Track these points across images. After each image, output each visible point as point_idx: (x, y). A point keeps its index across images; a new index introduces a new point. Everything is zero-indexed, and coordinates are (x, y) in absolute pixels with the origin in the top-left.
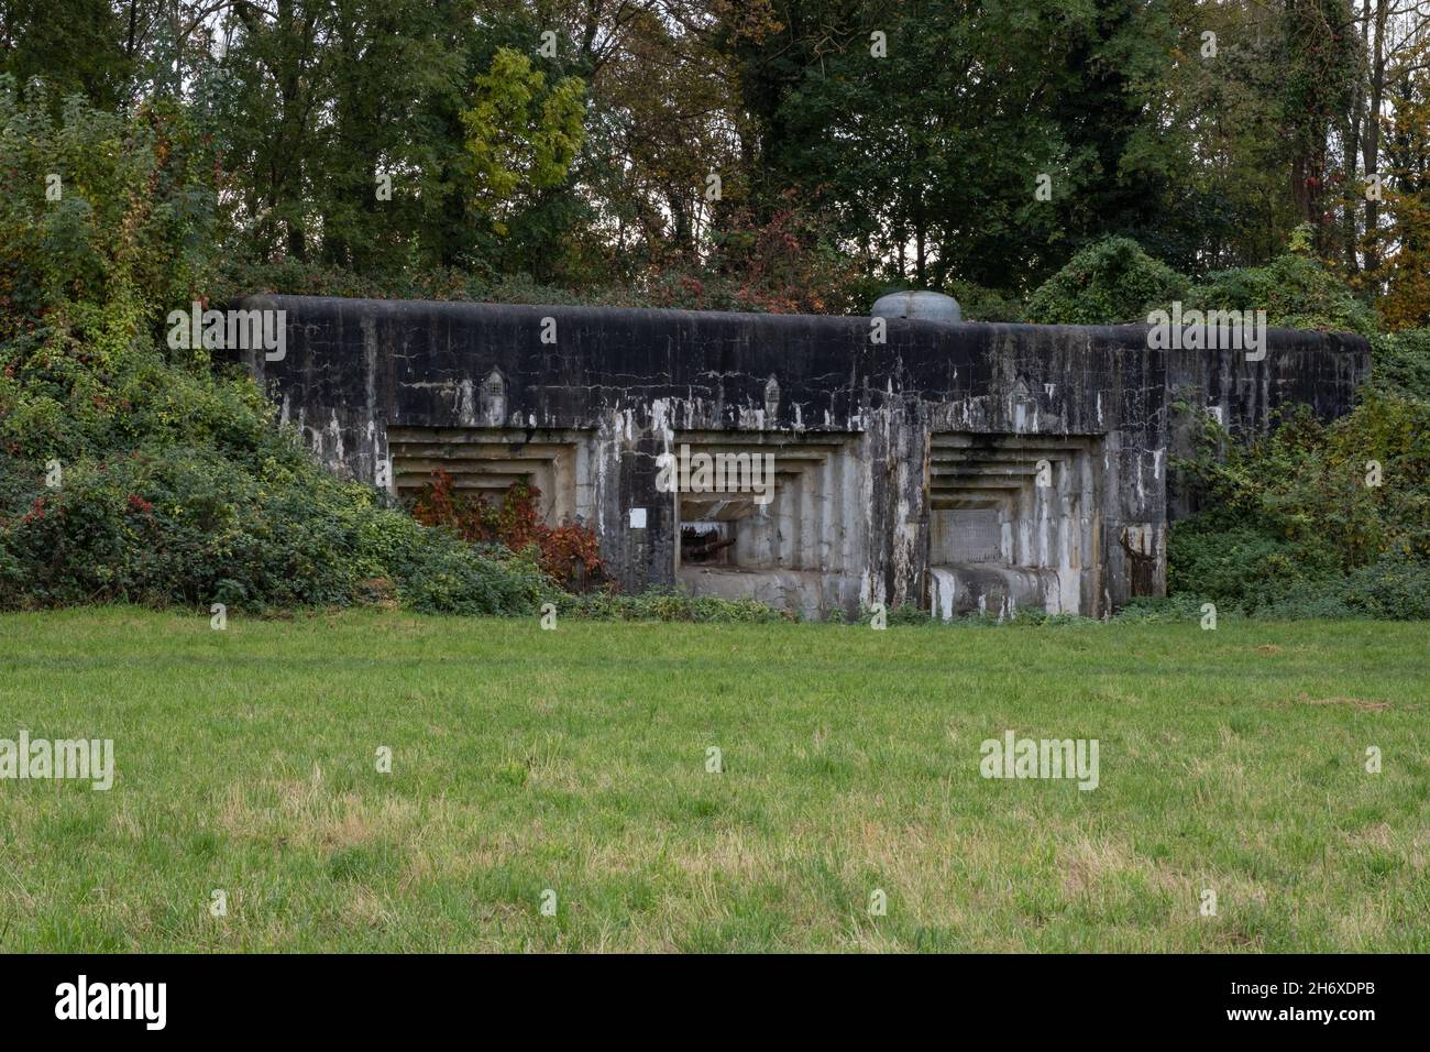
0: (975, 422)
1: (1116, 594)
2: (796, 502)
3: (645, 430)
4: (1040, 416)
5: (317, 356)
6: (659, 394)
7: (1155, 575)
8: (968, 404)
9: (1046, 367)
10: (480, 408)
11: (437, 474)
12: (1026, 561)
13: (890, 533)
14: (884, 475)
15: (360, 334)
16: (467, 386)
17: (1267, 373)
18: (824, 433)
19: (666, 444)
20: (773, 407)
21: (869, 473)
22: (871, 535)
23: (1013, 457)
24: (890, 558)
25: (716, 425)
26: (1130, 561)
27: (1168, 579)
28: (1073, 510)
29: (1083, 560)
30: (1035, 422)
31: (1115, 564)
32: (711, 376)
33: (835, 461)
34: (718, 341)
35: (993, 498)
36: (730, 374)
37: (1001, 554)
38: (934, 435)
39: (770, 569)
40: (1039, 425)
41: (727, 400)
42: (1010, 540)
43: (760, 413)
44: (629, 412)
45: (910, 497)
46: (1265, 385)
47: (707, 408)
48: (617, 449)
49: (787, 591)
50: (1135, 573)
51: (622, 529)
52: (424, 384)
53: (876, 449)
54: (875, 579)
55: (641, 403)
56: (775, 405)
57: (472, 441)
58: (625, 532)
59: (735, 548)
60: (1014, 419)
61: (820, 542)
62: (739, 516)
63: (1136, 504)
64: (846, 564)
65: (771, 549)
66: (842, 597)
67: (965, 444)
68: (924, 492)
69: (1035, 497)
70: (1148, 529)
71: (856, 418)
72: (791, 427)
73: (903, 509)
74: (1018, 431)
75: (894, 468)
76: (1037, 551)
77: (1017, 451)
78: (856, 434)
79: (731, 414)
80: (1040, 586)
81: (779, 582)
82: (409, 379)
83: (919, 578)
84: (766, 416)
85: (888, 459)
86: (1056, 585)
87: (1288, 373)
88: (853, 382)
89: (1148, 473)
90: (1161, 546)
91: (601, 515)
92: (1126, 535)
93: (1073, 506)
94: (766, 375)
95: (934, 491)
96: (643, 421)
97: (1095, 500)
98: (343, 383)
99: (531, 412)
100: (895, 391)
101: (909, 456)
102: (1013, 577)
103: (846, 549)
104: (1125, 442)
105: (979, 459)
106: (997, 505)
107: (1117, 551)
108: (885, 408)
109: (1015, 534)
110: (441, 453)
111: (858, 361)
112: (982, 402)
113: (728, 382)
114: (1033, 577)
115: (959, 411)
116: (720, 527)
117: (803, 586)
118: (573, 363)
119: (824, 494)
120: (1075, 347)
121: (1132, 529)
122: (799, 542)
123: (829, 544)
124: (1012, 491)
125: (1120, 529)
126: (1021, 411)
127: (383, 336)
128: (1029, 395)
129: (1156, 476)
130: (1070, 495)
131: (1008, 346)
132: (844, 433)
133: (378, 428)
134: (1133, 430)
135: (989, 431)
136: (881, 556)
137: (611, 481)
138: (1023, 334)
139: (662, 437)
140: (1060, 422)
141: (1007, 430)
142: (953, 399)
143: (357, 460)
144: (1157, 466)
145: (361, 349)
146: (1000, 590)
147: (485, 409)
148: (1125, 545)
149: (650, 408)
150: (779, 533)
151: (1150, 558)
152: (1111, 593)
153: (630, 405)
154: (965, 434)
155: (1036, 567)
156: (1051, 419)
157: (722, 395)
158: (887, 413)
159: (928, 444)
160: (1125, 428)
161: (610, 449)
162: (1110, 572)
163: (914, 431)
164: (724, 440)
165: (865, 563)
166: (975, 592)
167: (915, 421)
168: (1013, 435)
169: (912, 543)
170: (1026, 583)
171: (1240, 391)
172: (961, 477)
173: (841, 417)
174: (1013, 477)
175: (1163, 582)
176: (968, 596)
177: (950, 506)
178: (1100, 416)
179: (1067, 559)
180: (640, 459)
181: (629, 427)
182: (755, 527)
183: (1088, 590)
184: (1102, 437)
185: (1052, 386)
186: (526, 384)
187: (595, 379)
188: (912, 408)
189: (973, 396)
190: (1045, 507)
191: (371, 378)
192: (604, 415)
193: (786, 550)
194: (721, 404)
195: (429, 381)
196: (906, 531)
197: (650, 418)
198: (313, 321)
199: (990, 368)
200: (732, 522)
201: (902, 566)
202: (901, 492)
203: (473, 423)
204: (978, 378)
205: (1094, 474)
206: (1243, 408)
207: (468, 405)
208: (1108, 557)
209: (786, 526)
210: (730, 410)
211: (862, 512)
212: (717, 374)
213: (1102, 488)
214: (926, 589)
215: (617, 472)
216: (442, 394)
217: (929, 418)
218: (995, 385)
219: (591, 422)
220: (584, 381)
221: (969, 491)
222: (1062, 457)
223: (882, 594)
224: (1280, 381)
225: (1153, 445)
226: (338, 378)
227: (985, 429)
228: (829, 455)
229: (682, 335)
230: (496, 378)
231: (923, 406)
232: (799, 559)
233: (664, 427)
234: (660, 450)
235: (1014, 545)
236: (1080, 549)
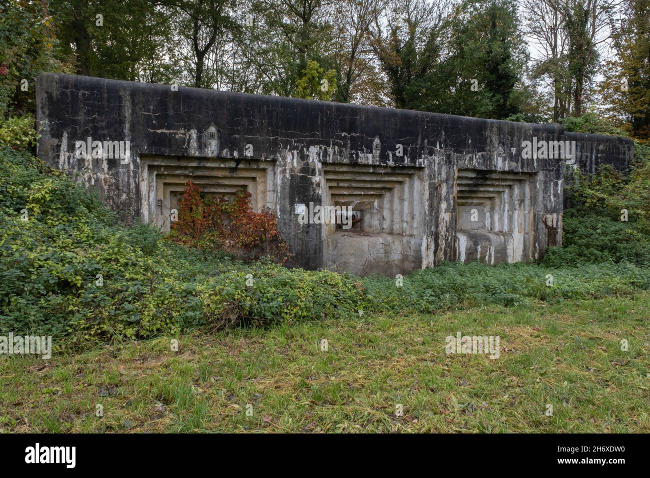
0: (479, 164)
1: (541, 245)
2: (391, 202)
3: (305, 162)
4: (509, 163)
5: (88, 110)
6: (314, 143)
7: (558, 236)
8: (476, 156)
9: (512, 140)
10: (202, 146)
11: (188, 185)
12: (497, 229)
13: (437, 217)
14: (434, 189)
15: (120, 98)
16: (194, 133)
17: (594, 152)
18: (404, 168)
19: (317, 170)
20: (377, 153)
21: (427, 188)
22: (427, 218)
23: (494, 182)
24: (437, 229)
25: (346, 161)
26: (547, 230)
27: (563, 238)
28: (520, 207)
29: (525, 229)
30: (507, 166)
31: (541, 232)
32: (343, 135)
33: (410, 183)
34: (347, 117)
35: (482, 201)
36: (353, 134)
37: (485, 226)
38: (460, 170)
39: (378, 233)
40: (509, 167)
41: (352, 148)
42: (490, 220)
43: (370, 156)
44: (295, 152)
45: (447, 200)
46: (594, 156)
47: (340, 152)
48: (288, 172)
49: (385, 245)
50: (549, 235)
51: (291, 215)
52: (164, 131)
53: (431, 176)
54: (429, 240)
55: (302, 148)
56: (378, 152)
57: (201, 165)
58: (292, 216)
59: (363, 223)
60: (497, 164)
61: (403, 221)
62: (364, 209)
63: (550, 204)
64: (415, 232)
65: (380, 224)
66: (413, 248)
67: (473, 175)
68: (454, 197)
69: (501, 201)
70: (555, 215)
71: (421, 160)
72: (387, 164)
73: (444, 206)
74: (499, 170)
75: (440, 185)
76: (502, 225)
77: (498, 180)
78: (421, 169)
79: (354, 156)
80: (505, 241)
81: (381, 240)
82: (154, 127)
83: (451, 239)
84: (373, 157)
85: (437, 180)
86: (512, 241)
87: (602, 152)
88: (419, 142)
89: (556, 191)
90: (560, 223)
91: (278, 207)
92: (546, 219)
93: (520, 205)
94: (374, 136)
95: (459, 198)
96: (303, 157)
97: (531, 202)
98: (107, 127)
99: (235, 150)
100: (441, 148)
101: (447, 180)
102: (492, 236)
103: (415, 225)
104: (546, 176)
105: (479, 183)
106: (484, 205)
107: (541, 225)
108: (435, 155)
109: (492, 217)
110: (187, 172)
111: (422, 131)
112: (482, 155)
113: (353, 139)
114: (502, 237)
115: (471, 159)
116: (357, 213)
117: (393, 243)
118: (262, 124)
119: (405, 198)
120: (525, 131)
121: (549, 216)
122: (392, 221)
123: (407, 222)
124: (491, 198)
125: (543, 215)
126: (500, 160)
127: (136, 101)
128: (504, 153)
129: (559, 192)
130: (519, 200)
131: (495, 129)
132: (414, 168)
133: (132, 155)
134: (550, 171)
135: (485, 169)
136: (433, 228)
137: (284, 189)
138: (502, 124)
139: (315, 166)
140: (517, 166)
141: (493, 169)
142: (469, 153)
143: (117, 173)
144: (559, 188)
145: (120, 108)
146: (487, 243)
147: (205, 146)
148: (545, 223)
149: (308, 150)
150: (383, 216)
151: (556, 229)
152: (538, 245)
153: (296, 148)
154: (474, 170)
155: (502, 232)
156: (514, 164)
157: (349, 145)
158: (436, 158)
159: (457, 174)
160: (546, 170)
161: (284, 171)
162: (539, 235)
163: (450, 168)
164: (351, 170)
165: (424, 232)
166: (476, 244)
167: (450, 163)
168: (495, 172)
169: (448, 222)
170: (499, 240)
171: (584, 159)
172: (469, 192)
173: (413, 159)
174: (492, 192)
175: (561, 240)
176: (473, 246)
177: (463, 204)
178: (535, 164)
179: (517, 229)
180: (301, 177)
181: (295, 160)
182: (372, 213)
183: (528, 243)
184: (536, 174)
185: (515, 149)
186: (232, 134)
187: (275, 133)
188: (449, 157)
189: (478, 152)
190: (507, 205)
191: (127, 125)
192: (280, 153)
193: (386, 225)
194: (348, 150)
195: (168, 129)
196: (445, 216)
197: (308, 156)
198: (84, 88)
199: (486, 139)
200: (362, 211)
201: (443, 233)
202: (443, 198)
203: (197, 154)
204: (481, 144)
205: (531, 191)
206: (585, 166)
207: (194, 144)
208: (537, 228)
209: (386, 213)
210: (353, 153)
211: (423, 207)
212: (347, 134)
213: (535, 197)
214: (454, 244)
215: (288, 183)
216: (177, 137)
217: (457, 162)
218: (488, 147)
219: (272, 157)
220: (268, 134)
221: (472, 198)
222: (515, 183)
223: (433, 247)
224: (599, 155)
225: (558, 178)
226: (104, 124)
227: (483, 168)
228: (407, 179)
229: (327, 112)
230: (213, 129)
231: (454, 156)
232: (392, 229)
233: (316, 161)
234: (313, 173)
235: (491, 222)
236: (523, 224)
